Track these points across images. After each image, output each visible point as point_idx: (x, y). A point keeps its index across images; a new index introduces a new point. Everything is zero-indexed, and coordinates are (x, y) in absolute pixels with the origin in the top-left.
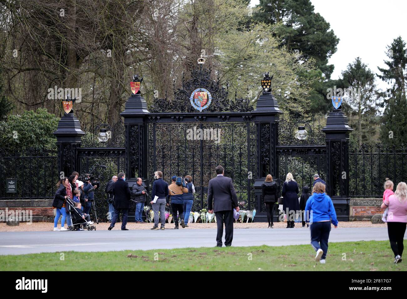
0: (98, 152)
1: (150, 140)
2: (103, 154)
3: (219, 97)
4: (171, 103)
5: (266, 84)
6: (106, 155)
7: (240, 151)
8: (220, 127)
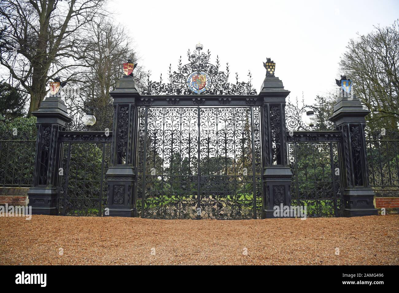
0: (82, 136)
1: (141, 124)
2: (88, 138)
3: (219, 80)
4: (166, 86)
5: (271, 67)
6: (91, 139)
7: (243, 136)
8: (220, 111)
